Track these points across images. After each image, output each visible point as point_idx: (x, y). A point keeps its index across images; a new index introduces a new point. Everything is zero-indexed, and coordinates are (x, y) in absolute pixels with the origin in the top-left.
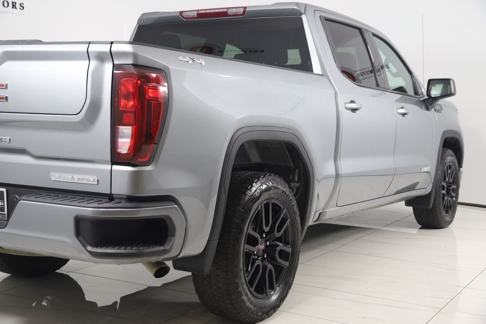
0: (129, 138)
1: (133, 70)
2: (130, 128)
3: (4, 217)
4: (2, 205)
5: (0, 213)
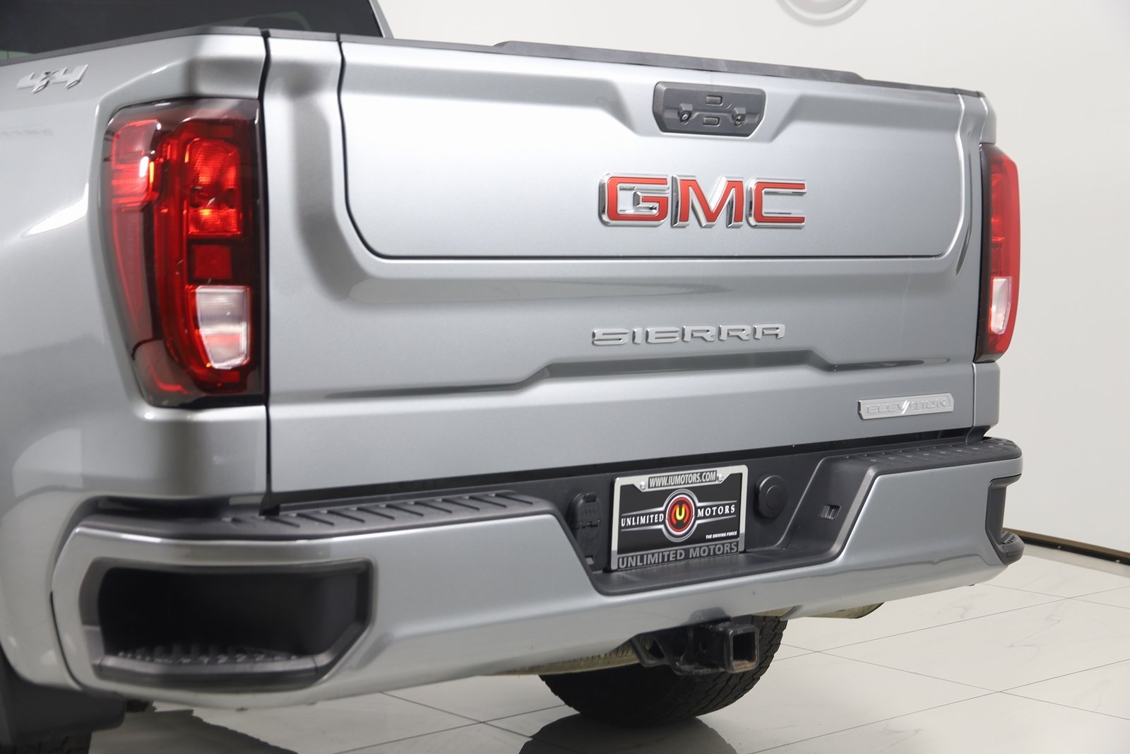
3: (737, 546)
4: (730, 514)
5: (723, 535)
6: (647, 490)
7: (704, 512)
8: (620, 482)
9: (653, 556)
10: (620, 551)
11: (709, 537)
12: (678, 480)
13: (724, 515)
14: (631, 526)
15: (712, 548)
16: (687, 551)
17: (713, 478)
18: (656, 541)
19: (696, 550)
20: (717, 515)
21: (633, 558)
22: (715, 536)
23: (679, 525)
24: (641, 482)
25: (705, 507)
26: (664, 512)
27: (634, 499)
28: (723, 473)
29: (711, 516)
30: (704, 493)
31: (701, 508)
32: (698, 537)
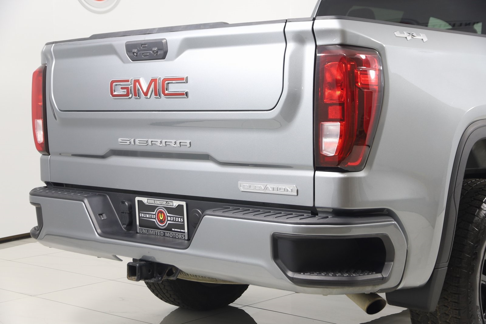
0: (336, 136)
1: (341, 52)
2: (339, 124)
3: (184, 236)
4: (181, 222)
5: (179, 230)
6: (147, 204)
7: (170, 219)
8: (137, 199)
9: (152, 231)
10: (140, 226)
11: (173, 229)
12: (158, 202)
13: (178, 221)
14: (143, 217)
15: (174, 234)
16: (164, 233)
17: (172, 205)
18: (153, 226)
19: (168, 233)
20: (175, 221)
21: (144, 230)
22: (176, 230)
23: (162, 221)
24: (145, 200)
25: (171, 217)
26: (155, 214)
27: (143, 207)
28: (176, 203)
29: (173, 221)
30: (170, 210)
31: (169, 216)
32: (169, 228)
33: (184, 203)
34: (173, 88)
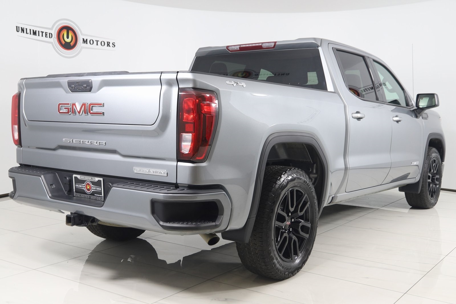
0: (189, 142)
1: (193, 92)
2: (191, 134)
3: (102, 199)
4: (100, 190)
5: (99, 195)
6: (80, 179)
7: (94, 188)
8: (74, 176)
9: (83, 195)
10: (76, 192)
11: (95, 195)
12: (86, 178)
13: (98, 190)
14: (78, 187)
15: (96, 198)
16: (90, 197)
17: (94, 180)
18: (83, 192)
19: (92, 197)
20: (97, 190)
21: (78, 195)
22: (97, 195)
23: (88, 190)
24: (78, 176)
25: (94, 187)
26: (85, 185)
27: (78, 181)
28: (97, 179)
29: (95, 190)
30: (94, 183)
31: (93, 187)
32: (93, 194)
33: (101, 179)
34: (95, 109)
